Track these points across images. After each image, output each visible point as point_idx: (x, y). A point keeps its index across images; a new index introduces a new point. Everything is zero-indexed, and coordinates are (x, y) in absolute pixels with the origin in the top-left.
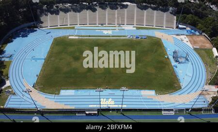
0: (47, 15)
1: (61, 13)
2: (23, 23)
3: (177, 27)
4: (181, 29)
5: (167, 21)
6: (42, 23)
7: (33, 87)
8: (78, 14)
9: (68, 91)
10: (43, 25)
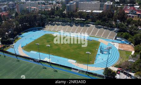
0: (49, 25)
1: (56, 25)
2: (37, 26)
3: (115, 39)
4: (118, 40)
5: (110, 35)
6: (45, 28)
7: (22, 47)
8: (63, 27)
9: (34, 52)
10: (45, 29)
